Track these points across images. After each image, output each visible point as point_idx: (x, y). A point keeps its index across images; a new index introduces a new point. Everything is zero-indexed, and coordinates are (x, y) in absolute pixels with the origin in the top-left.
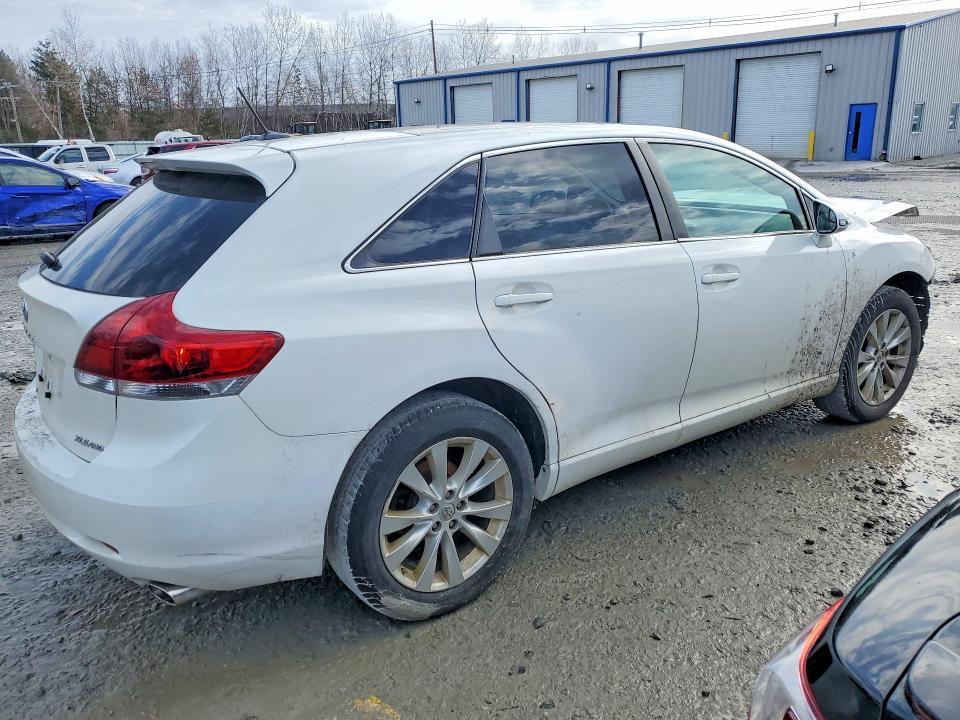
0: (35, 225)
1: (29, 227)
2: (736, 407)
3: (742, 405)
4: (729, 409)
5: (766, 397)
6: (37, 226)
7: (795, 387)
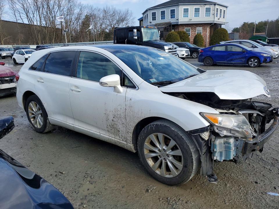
0: (231, 62)
1: (229, 62)
2: (89, 130)
3: (91, 131)
4: (86, 130)
5: (99, 134)
6: (232, 62)
7: (111, 138)
